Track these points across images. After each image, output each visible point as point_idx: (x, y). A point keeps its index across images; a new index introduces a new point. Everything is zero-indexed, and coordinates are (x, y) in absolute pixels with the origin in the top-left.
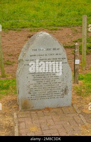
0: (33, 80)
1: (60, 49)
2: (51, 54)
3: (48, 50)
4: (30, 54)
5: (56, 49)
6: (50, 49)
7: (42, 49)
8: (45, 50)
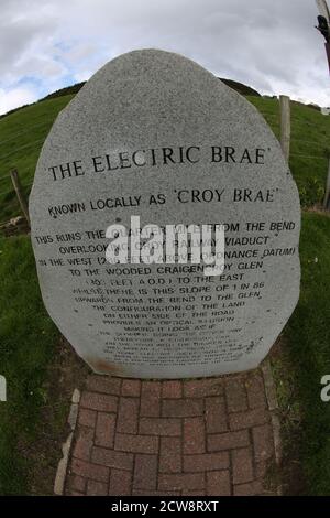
0: (105, 322)
1: (267, 156)
2: (195, 196)
3: (167, 157)
4: (49, 204)
5: (238, 156)
6: (185, 154)
7: (114, 154)
8: (140, 159)
